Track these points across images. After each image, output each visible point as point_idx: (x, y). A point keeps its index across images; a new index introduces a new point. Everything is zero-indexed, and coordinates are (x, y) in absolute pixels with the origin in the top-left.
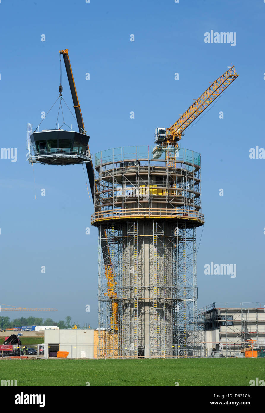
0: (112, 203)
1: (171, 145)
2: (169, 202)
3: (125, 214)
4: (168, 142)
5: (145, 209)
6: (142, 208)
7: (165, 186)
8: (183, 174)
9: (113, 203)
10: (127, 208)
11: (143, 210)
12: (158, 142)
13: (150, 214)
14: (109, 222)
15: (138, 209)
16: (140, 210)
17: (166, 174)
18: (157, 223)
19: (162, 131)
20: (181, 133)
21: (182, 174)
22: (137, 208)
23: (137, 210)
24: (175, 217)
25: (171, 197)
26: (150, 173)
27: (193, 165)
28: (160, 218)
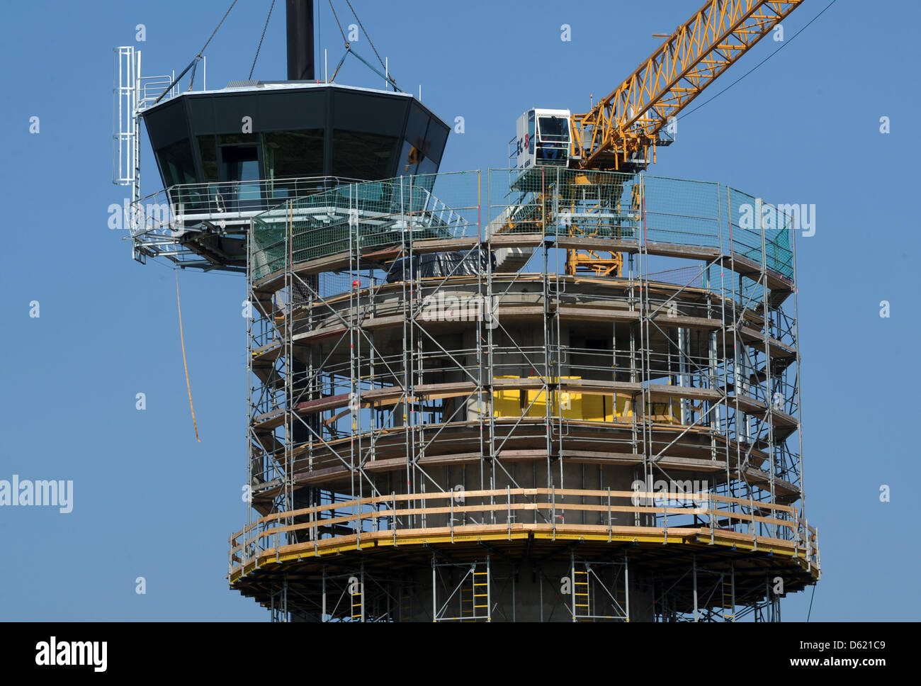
0: (351, 466)
1: (595, 197)
2: (653, 458)
3: (424, 523)
4: (582, 181)
5: (527, 491)
6: (513, 486)
7: (625, 377)
8: (716, 316)
9: (357, 464)
10: (431, 489)
11: (517, 499)
12: (530, 183)
13: (558, 521)
14: (333, 568)
15: (493, 492)
16: (500, 500)
17: (631, 314)
18: (591, 567)
19: (553, 127)
20: (656, 132)
21: (709, 317)
22: (487, 487)
23: (486, 500)
24: (685, 538)
25: (658, 436)
26: (553, 308)
27: (763, 270)
28: (609, 539)
